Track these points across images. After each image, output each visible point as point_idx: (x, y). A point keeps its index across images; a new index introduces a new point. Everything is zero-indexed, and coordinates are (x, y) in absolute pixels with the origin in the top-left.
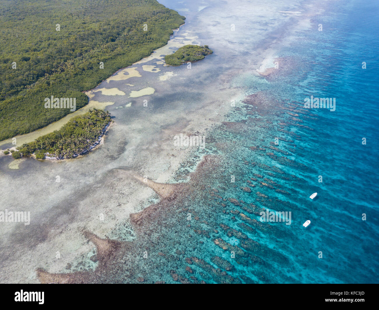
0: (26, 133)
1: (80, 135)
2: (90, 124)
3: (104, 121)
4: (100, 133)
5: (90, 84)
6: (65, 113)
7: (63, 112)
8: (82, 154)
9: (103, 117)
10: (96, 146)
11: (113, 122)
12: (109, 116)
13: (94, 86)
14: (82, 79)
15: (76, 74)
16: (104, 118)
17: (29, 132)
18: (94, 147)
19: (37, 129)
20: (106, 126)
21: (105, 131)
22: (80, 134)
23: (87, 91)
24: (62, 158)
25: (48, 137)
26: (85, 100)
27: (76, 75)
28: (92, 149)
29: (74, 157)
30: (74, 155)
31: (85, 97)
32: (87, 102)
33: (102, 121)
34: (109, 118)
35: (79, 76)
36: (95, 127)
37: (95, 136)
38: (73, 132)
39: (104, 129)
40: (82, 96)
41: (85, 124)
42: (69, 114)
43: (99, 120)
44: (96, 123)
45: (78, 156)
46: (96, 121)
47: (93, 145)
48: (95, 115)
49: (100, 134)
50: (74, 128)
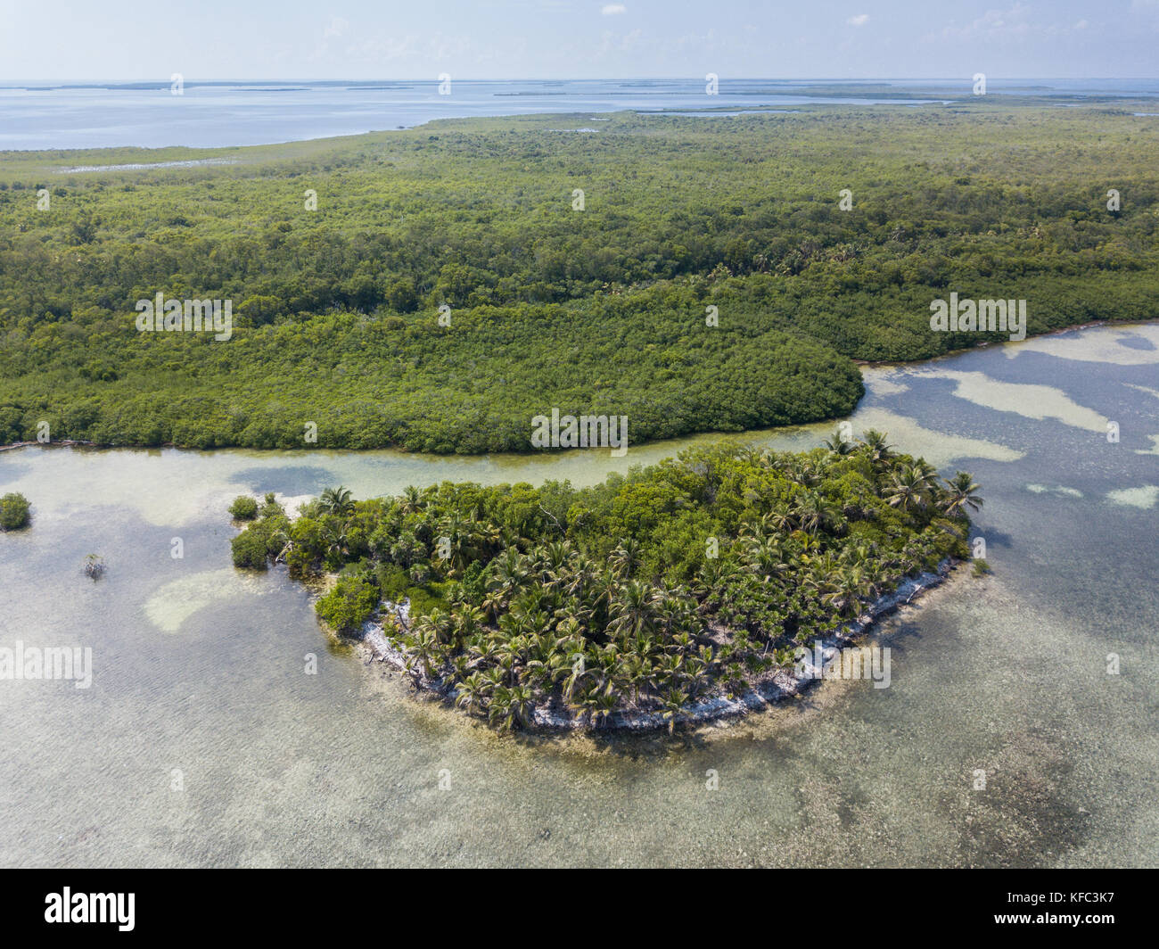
0: (433, 451)
1: (679, 568)
2: (794, 523)
3: (914, 536)
4: (846, 612)
5: (905, 337)
6: (695, 421)
7: (680, 411)
8: (608, 732)
9: (914, 510)
10: (759, 709)
11: (983, 570)
12: (963, 519)
13: (923, 350)
14: (871, 309)
15: (854, 287)
16: (921, 518)
17: (448, 453)
18: (739, 715)
19: (499, 451)
20: (913, 575)
21: (893, 611)
22: (690, 556)
23: (873, 363)
24: (446, 697)
25: (481, 502)
26: (838, 390)
27: (847, 286)
28: (710, 721)
29: (522, 728)
30: (543, 715)
31: (850, 379)
32: (849, 405)
33: (894, 527)
34: (958, 530)
35: (861, 297)
36: (822, 550)
37: (791, 626)
38: (651, 525)
39: (886, 589)
40: (832, 366)
41: (765, 505)
42: (710, 430)
43: (873, 519)
44: (844, 533)
45: (565, 732)
46: (855, 514)
47: (739, 690)
48: (861, 477)
49: (834, 619)
50: (672, 508)
